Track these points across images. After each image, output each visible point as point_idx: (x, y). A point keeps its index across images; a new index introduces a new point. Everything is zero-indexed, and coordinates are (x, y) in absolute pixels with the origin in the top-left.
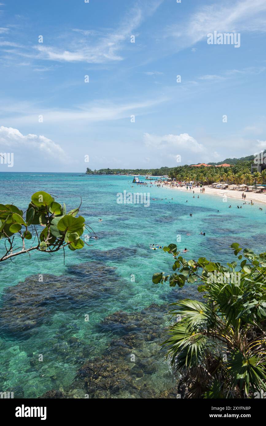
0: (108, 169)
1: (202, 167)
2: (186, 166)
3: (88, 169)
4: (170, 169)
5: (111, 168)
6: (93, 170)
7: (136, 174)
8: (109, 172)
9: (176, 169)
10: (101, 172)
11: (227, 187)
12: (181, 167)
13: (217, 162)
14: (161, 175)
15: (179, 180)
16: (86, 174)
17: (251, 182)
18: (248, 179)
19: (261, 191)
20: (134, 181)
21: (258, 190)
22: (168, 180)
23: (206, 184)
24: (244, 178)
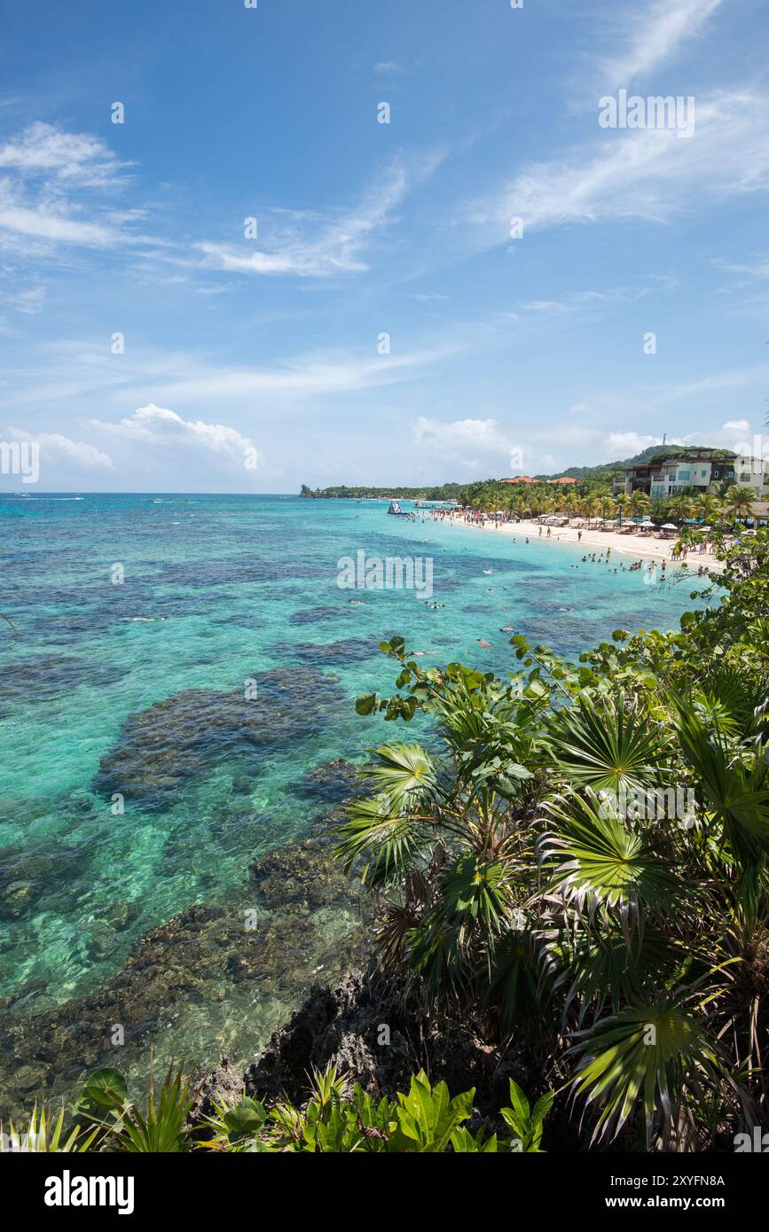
0: (343, 487)
1: (523, 483)
2: (491, 482)
3: (304, 487)
4: (460, 487)
5: (349, 486)
6: (313, 490)
7: (395, 498)
8: (344, 493)
9: (471, 487)
10: (328, 494)
11: (566, 522)
12: (480, 483)
13: (551, 474)
14: (443, 499)
15: (476, 509)
16: (301, 496)
17: (611, 513)
18: (606, 506)
19: (630, 530)
20: (391, 511)
21: (624, 529)
22: (457, 510)
23: (527, 516)
24: (600, 506)
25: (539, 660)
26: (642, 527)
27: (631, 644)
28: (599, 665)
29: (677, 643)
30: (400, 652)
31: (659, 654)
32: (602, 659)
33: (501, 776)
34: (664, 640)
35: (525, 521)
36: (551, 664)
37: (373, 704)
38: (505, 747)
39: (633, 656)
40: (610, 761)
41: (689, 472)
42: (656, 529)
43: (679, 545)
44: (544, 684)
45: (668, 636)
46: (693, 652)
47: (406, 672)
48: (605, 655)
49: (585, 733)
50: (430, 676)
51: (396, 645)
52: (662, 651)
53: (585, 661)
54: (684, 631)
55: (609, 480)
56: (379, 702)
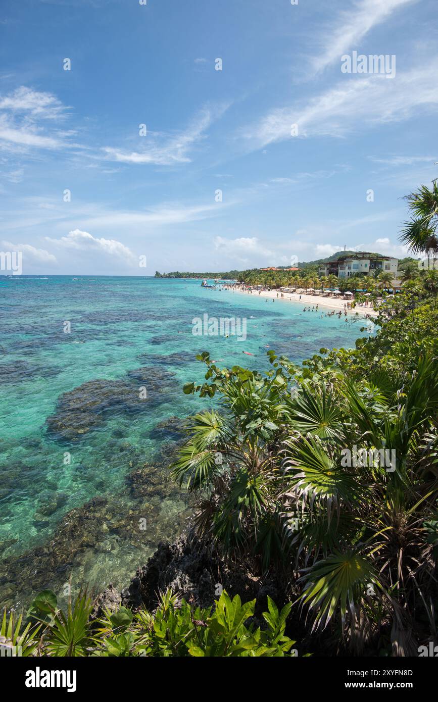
0: (178, 272)
1: (271, 270)
2: (255, 270)
3: (157, 272)
4: (239, 272)
5: (180, 272)
6: (162, 274)
7: (205, 278)
8: (178, 276)
9: (244, 272)
10: (170, 276)
11: (295, 291)
12: (249, 271)
13: (286, 266)
14: (230, 279)
15: (247, 284)
16: (155, 277)
17: (318, 286)
18: (315, 283)
19: (328, 295)
20: (203, 285)
21: (325, 295)
22: (237, 284)
23: (274, 288)
24: (312, 282)
25: (282, 364)
26: (334, 293)
27: (330, 355)
28: (313, 367)
29: (354, 355)
30: (207, 360)
31: (345, 361)
32: (314, 363)
33: (262, 429)
34: (347, 353)
35: (273, 290)
36: (288, 366)
37: (193, 388)
38: (264, 412)
39: (330, 362)
40: (319, 419)
41: (358, 265)
42: (342, 294)
43: (354, 303)
44: (284, 377)
45: (349, 351)
46: (362, 360)
47: (211, 371)
48: (316, 362)
49: (305, 405)
50: (223, 373)
51: (205, 356)
52: (346, 359)
53: (305, 365)
54: (357, 348)
55: (317, 269)
56: (196, 387)
